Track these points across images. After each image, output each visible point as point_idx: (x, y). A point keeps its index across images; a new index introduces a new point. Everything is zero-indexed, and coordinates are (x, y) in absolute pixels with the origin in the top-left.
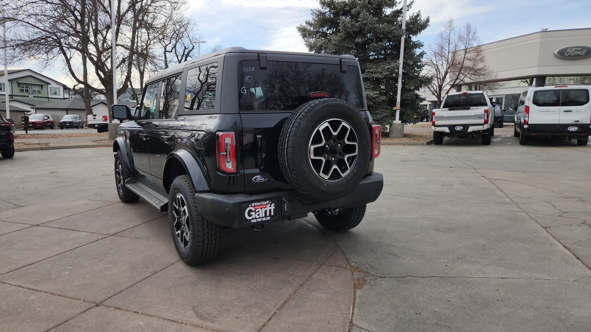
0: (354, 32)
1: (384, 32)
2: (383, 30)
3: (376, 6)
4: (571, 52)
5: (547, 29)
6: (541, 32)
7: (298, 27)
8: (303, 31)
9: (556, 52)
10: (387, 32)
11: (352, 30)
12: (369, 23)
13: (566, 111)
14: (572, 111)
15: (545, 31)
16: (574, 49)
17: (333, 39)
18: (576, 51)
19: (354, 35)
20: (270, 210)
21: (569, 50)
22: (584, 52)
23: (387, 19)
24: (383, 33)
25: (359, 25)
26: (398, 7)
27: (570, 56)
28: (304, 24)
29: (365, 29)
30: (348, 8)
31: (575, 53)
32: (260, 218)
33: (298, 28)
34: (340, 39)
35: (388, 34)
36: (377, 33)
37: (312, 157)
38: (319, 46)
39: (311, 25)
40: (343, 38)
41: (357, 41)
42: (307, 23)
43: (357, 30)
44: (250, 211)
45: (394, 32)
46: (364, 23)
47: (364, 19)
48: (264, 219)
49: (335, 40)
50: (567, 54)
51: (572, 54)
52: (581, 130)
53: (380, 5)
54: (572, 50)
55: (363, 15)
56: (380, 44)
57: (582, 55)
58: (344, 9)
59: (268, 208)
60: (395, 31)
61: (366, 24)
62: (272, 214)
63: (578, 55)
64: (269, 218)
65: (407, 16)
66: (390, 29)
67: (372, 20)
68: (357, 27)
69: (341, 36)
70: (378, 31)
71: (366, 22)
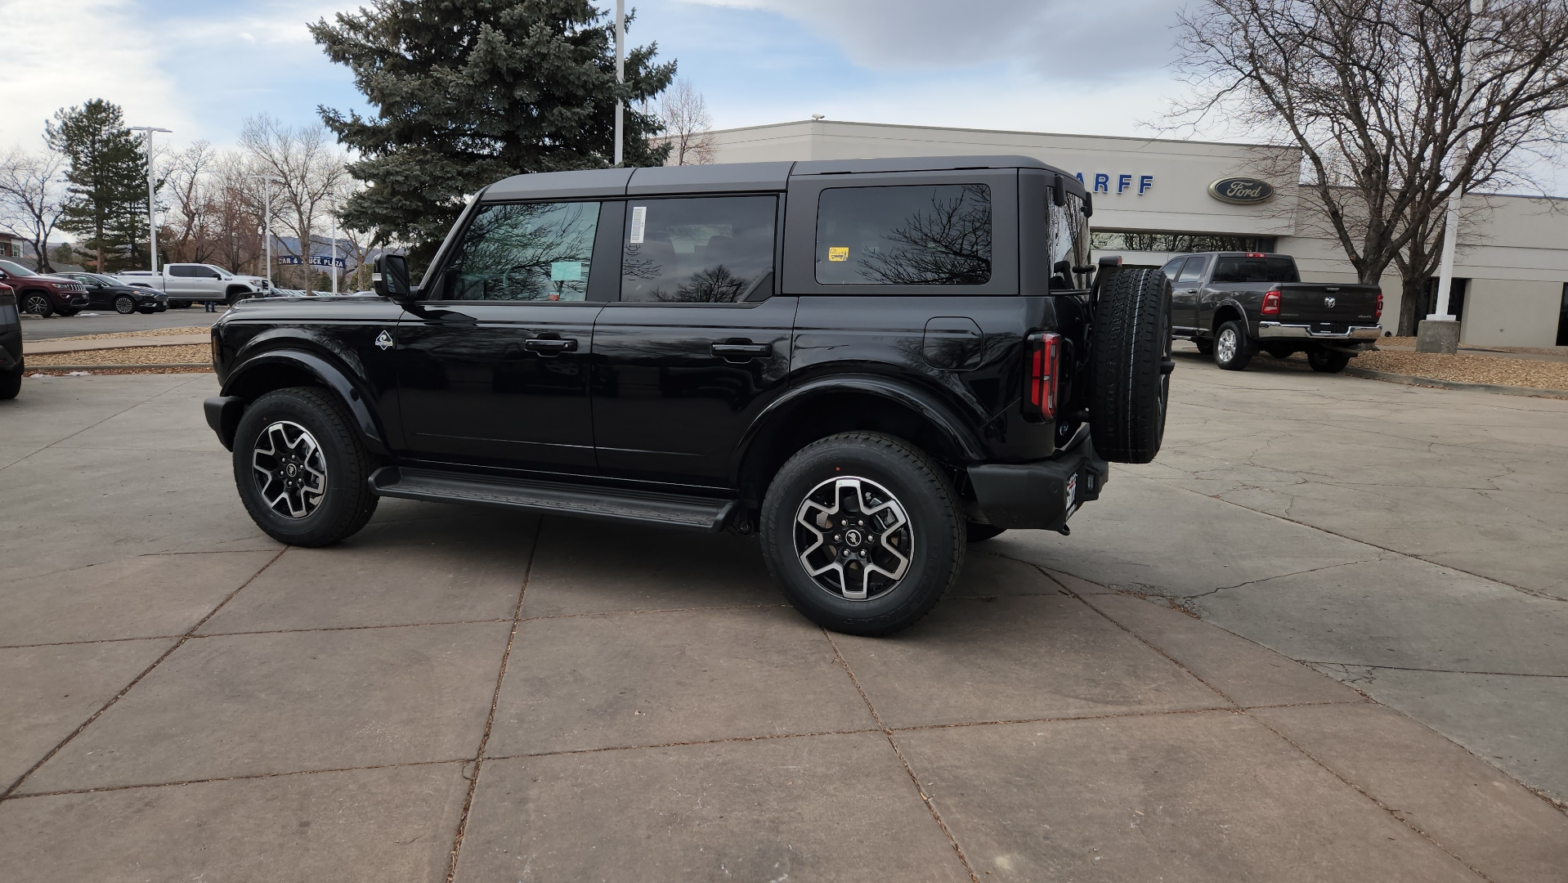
0: (510, 70)
1: (585, 82)
3: (561, 13)
7: (313, 26)
8: (334, 43)
10: (594, 84)
11: (508, 65)
12: (555, 55)
17: (451, 82)
19: (510, 79)
23: (587, 51)
24: (584, 85)
25: (527, 55)
29: (540, 69)
30: (487, 5)
33: (313, 29)
34: (471, 83)
35: (594, 89)
36: (571, 82)
38: (407, 92)
40: (477, 81)
41: (519, 96)
43: (521, 67)
45: (610, 87)
46: (539, 53)
49: (457, 84)
53: (572, 12)
56: (578, 113)
58: (476, 5)
60: (611, 84)
61: (544, 57)
66: (601, 79)
67: (562, 49)
68: (521, 59)
69: (472, 77)
70: (570, 78)
71: (544, 50)
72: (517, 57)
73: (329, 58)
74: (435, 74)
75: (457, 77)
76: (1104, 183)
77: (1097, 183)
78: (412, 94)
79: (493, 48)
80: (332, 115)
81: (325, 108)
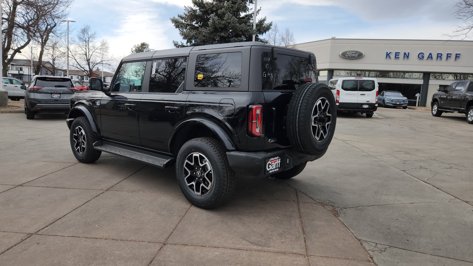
0: (219, 27)
1: (242, 30)
2: (242, 28)
3: (236, 10)
4: (349, 54)
5: (335, 37)
6: (332, 39)
7: (172, 19)
8: (176, 23)
9: (340, 54)
10: (244, 30)
11: (219, 26)
12: (232, 22)
13: (362, 95)
14: (365, 95)
15: (333, 39)
16: (351, 52)
17: (204, 32)
18: (352, 54)
19: (220, 30)
20: (278, 163)
21: (348, 53)
22: (357, 55)
23: (244, 21)
24: (242, 31)
25: (225, 23)
26: (250, 12)
27: (348, 57)
28: (177, 17)
29: (228, 27)
30: (215, 9)
31: (352, 55)
32: (273, 169)
33: (171, 19)
34: (209, 32)
35: (245, 32)
36: (237, 30)
37: (313, 124)
38: (192, 35)
39: (182, 18)
40: (211, 31)
41: (222, 35)
42: (179, 16)
43: (223, 26)
44: (269, 164)
45: (249, 31)
46: (228, 22)
47: (228, 19)
48: (276, 170)
49: (205, 32)
50: (347, 55)
51: (350, 56)
52: (370, 107)
53: (239, 9)
54: (350, 53)
55: (228, 15)
56: (239, 39)
57: (356, 57)
58: (212, 9)
59: (277, 162)
60: (250, 30)
61: (229, 23)
62: (279, 166)
63: (354, 57)
64: (278, 169)
65: (256, 20)
66: (247, 29)
67: (234, 20)
68: (223, 24)
69: (210, 30)
70: (237, 29)
71: (229, 21)
72: (222, 23)
73: (175, 27)
74: (200, 30)
75: (206, 31)
76: (441, 57)
77: (438, 56)
78: (193, 36)
79: (214, 21)
80: (176, 43)
81: (174, 41)
